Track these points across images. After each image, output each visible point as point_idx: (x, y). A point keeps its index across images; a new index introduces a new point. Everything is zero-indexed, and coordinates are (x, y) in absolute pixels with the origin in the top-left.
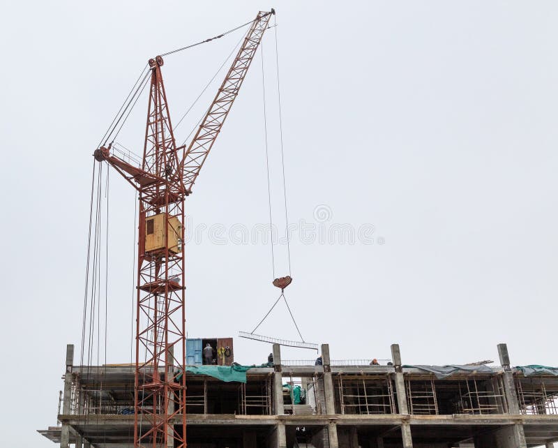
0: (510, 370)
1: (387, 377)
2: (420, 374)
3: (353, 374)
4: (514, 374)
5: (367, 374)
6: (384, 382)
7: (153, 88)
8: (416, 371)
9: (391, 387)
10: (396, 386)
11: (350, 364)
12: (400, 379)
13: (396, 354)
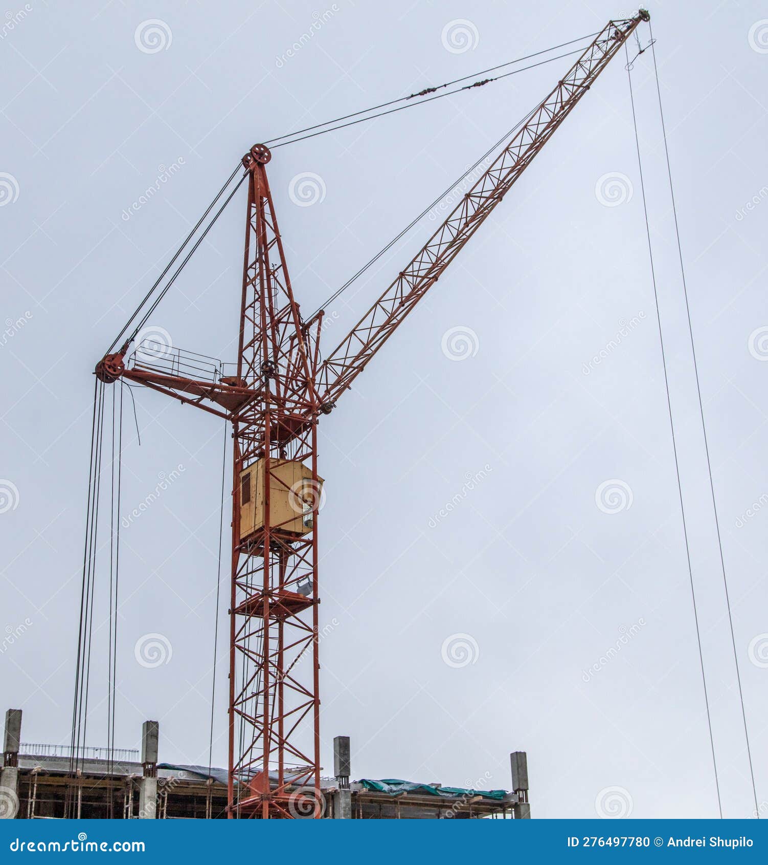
0: (349, 786)
1: (127, 784)
2: (187, 783)
3: (62, 775)
4: (355, 793)
5: (88, 776)
6: (118, 794)
7: (254, 211)
8: (182, 776)
9: (130, 806)
10: (141, 803)
11: (59, 755)
12: (149, 789)
13: (150, 741)
